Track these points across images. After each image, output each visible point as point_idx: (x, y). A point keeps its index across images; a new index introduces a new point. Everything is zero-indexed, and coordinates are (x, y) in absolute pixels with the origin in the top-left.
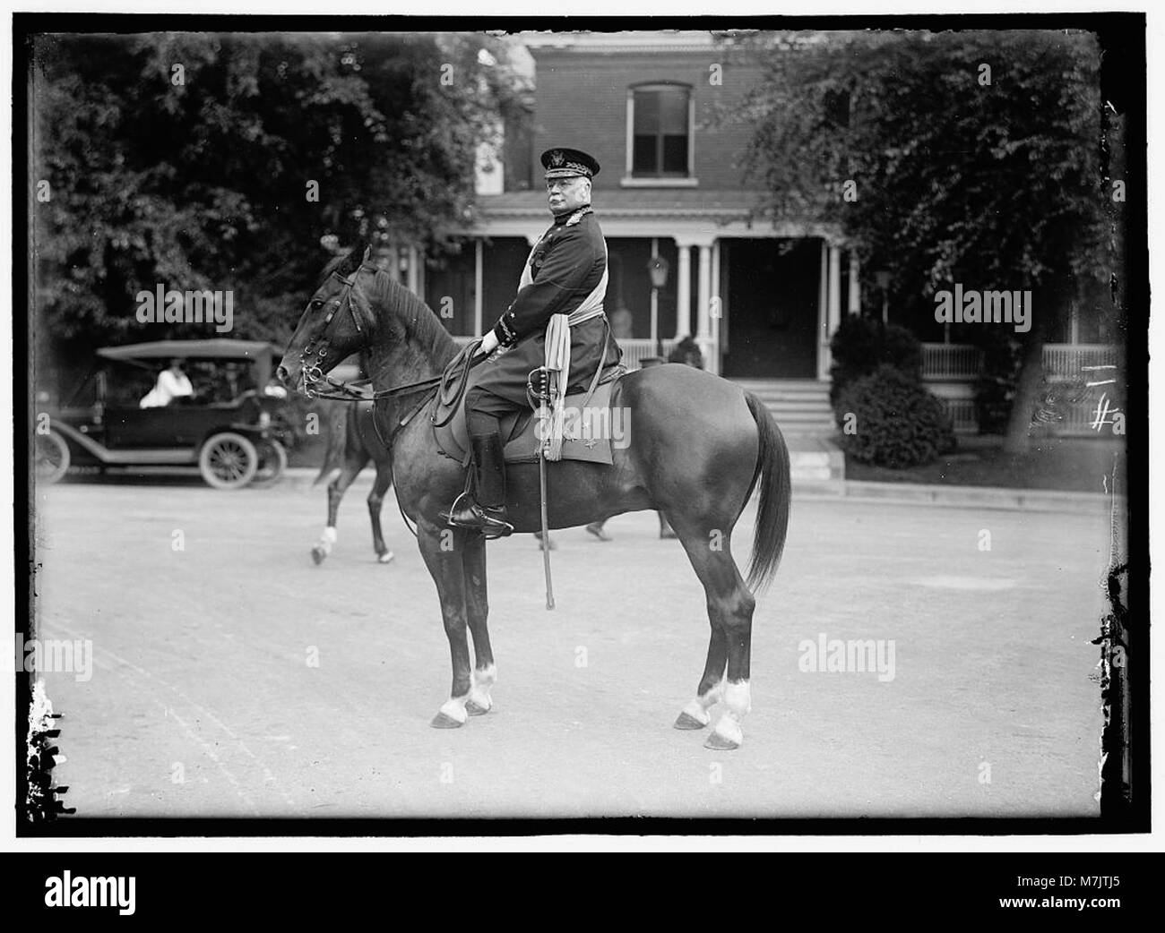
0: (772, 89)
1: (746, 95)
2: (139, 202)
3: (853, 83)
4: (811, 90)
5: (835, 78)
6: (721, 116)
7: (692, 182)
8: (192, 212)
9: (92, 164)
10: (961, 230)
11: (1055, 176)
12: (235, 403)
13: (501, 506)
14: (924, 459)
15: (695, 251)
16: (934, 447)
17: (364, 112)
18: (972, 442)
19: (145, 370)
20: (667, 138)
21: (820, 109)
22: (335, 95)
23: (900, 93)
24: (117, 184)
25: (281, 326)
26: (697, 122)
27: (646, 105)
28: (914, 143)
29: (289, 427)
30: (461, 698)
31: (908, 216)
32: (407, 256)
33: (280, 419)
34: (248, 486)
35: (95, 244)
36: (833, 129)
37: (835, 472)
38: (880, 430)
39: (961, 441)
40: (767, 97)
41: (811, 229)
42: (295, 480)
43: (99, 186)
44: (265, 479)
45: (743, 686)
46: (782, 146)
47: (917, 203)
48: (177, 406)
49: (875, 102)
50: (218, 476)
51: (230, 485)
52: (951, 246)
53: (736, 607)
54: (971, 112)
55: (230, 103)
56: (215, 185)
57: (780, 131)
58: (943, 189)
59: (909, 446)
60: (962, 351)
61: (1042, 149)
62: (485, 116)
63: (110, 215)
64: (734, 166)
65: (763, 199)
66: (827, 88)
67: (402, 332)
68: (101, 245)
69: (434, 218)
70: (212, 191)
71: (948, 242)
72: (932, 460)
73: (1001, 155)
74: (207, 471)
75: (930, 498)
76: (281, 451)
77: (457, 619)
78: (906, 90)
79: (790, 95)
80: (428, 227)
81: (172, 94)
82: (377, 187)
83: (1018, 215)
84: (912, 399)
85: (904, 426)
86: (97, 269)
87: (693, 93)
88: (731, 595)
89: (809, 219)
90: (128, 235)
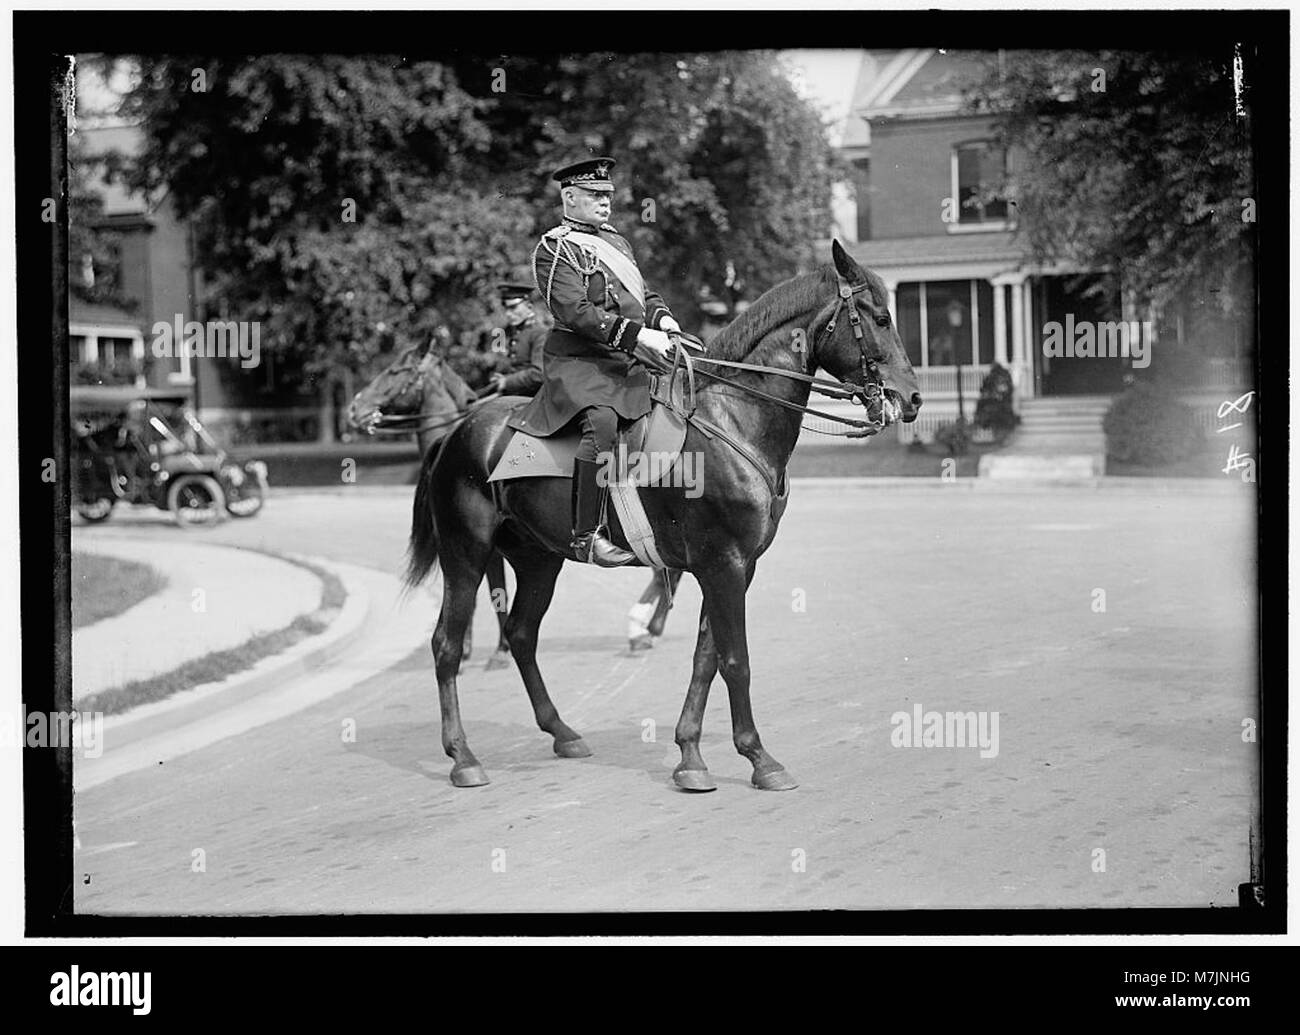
7: (1010, 226)
15: (1008, 289)
17: (711, 209)
27: (969, 161)
37: (1095, 470)
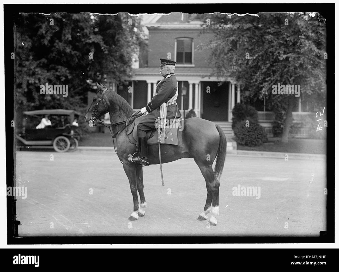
0: (217, 39)
1: (209, 41)
2: (37, 70)
3: (240, 38)
4: (228, 40)
5: (235, 37)
6: (202, 47)
7: (193, 65)
8: (52, 73)
9: (23, 59)
10: (270, 80)
11: (297, 65)
12: (64, 128)
13: (146, 157)
14: (259, 144)
15: (194, 85)
16: (262, 141)
17: (101, 45)
18: (271, 139)
19: (38, 118)
20: (186, 53)
21: (230, 45)
22: (93, 40)
23: (253, 41)
24: (30, 65)
25: (76, 105)
26: (195, 49)
27: (180, 43)
28: (257, 55)
29: (79, 135)
30: (136, 211)
31: (255, 76)
32: (112, 86)
33: (76, 132)
34: (67, 151)
35: (24, 82)
36: (233, 51)
37: (234, 148)
38: (247, 136)
39: (269, 139)
40: (215, 42)
41: (227, 79)
42: (81, 150)
43: (25, 65)
44: (72, 149)
45: (217, 208)
46: (219, 56)
47: (258, 72)
48: (47, 129)
49: (246, 43)
50: (59, 149)
51: (62, 151)
52: (267, 84)
53: (214, 185)
54: (273, 46)
55: (63, 42)
56: (58, 65)
57: (219, 51)
58: (264, 68)
59: (255, 140)
60: (269, 114)
61: (293, 57)
62: (135, 46)
63: (28, 73)
64: (206, 61)
65: (214, 71)
66: (232, 39)
67: (118, 108)
68: (25, 82)
69: (121, 75)
70: (57, 67)
71: (266, 83)
72: (261, 144)
73: (282, 59)
74: (55, 147)
75: (261, 155)
76: (77, 141)
77: (135, 189)
78: (255, 40)
79: (222, 41)
80: (119, 77)
81: (46, 39)
82: (105, 66)
83: (286, 76)
84: (256, 127)
85: (253, 135)
86: (24, 89)
87: (193, 40)
88: (213, 182)
89: (226, 76)
90: (34, 79)
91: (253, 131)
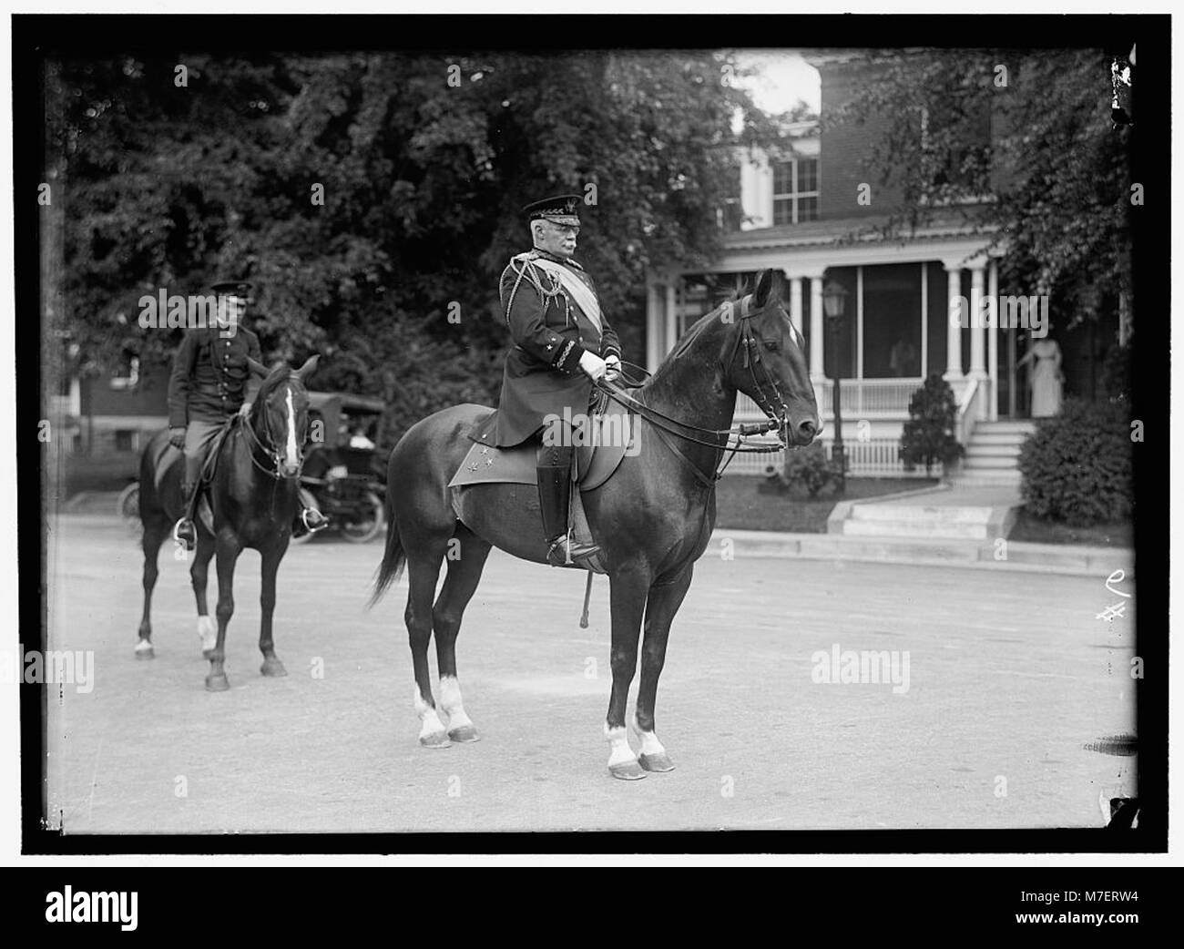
15: (966, 276)
59: (1092, 499)
75: (1083, 564)
91: (1087, 460)
